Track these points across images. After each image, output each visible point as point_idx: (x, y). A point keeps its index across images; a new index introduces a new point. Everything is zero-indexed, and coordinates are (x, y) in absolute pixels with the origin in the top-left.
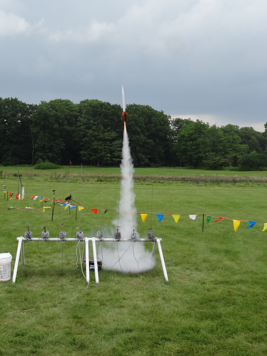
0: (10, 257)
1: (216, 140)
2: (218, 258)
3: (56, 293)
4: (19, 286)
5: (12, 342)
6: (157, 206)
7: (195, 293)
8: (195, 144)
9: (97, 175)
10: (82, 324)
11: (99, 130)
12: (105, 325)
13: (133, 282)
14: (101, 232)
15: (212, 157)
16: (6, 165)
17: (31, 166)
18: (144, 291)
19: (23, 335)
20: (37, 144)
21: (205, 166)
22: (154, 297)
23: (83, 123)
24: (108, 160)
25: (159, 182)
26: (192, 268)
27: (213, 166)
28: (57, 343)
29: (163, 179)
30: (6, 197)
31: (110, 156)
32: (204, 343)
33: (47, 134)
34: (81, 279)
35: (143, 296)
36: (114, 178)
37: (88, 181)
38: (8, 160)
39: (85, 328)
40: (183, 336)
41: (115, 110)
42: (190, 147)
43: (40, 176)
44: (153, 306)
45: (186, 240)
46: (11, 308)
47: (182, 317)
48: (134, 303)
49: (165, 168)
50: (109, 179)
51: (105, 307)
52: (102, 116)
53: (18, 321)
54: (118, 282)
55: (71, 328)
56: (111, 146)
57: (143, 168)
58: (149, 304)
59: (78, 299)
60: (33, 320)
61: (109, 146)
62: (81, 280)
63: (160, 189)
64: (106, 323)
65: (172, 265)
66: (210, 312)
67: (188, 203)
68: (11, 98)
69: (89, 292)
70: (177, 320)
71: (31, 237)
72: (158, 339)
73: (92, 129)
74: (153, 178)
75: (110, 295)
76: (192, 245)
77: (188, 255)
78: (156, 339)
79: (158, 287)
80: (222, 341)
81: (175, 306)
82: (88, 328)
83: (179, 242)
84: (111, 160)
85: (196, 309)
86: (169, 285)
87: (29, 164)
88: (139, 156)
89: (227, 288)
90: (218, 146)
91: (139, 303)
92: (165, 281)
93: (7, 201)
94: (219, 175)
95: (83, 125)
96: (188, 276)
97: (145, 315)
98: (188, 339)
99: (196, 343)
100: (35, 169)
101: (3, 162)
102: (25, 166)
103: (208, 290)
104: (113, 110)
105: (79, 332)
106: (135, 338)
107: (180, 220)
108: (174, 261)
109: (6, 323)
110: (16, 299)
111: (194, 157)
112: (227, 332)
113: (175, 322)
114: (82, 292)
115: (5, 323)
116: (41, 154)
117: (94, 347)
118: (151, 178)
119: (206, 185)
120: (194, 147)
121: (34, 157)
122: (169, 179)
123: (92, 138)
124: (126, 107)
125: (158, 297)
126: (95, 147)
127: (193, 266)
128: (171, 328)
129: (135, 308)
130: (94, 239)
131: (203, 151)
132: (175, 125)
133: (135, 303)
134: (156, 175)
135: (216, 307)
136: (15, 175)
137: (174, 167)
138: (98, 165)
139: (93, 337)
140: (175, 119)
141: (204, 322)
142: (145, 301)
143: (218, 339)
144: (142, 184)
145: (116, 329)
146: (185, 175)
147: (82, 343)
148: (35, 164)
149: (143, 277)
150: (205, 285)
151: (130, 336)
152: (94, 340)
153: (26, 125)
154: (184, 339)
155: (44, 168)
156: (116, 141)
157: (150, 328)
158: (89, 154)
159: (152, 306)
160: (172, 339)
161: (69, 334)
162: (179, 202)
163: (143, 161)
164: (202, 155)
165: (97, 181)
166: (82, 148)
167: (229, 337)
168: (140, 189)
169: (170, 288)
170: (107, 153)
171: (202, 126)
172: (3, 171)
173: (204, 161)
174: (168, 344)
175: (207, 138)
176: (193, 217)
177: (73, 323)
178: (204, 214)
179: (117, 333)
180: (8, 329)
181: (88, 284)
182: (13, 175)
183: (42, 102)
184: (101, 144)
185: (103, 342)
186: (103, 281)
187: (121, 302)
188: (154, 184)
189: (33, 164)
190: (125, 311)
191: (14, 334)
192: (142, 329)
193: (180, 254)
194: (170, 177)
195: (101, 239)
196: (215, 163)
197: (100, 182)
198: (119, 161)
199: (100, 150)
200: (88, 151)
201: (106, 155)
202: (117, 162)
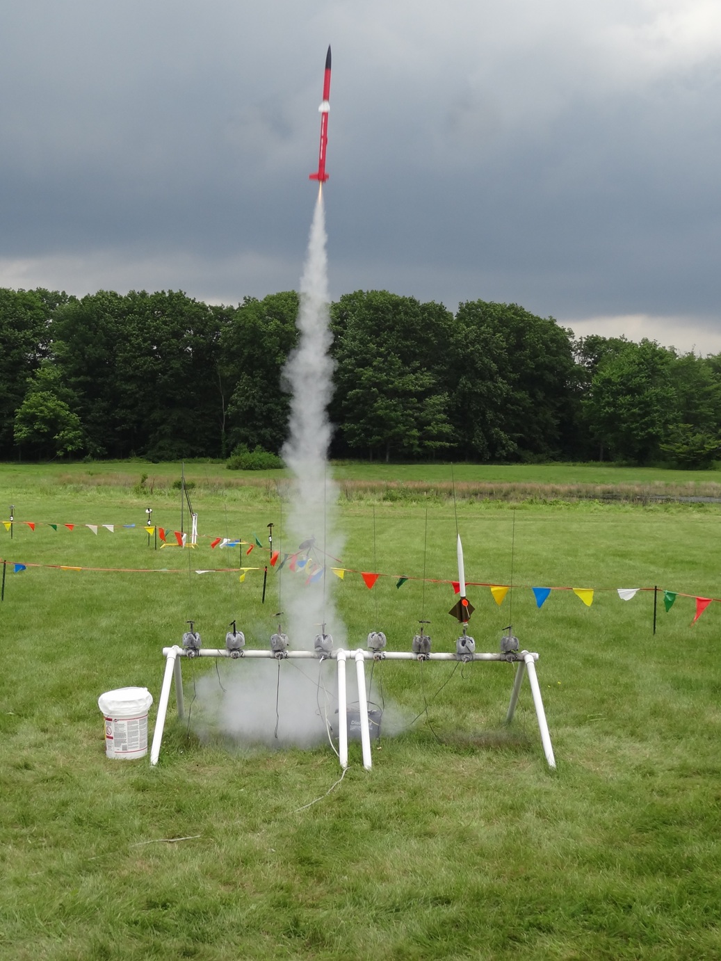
0: (147, 698)
1: (693, 390)
2: (693, 705)
3: (259, 794)
4: (169, 773)
5: (136, 923)
6: (536, 565)
7: (626, 800)
8: (640, 403)
9: (383, 483)
10: (320, 879)
11: (391, 368)
12: (381, 884)
13: (463, 767)
14: (380, 635)
15: (684, 434)
16: (156, 459)
17: (219, 463)
18: (490, 792)
19: (164, 906)
20: (233, 405)
21: (664, 460)
22: (515, 810)
23: (348, 351)
24: (412, 445)
25: (545, 502)
26: (619, 731)
27: (686, 458)
28: (250, 928)
29: (556, 493)
30: (152, 540)
31: (418, 434)
32: (642, 940)
33: (259, 379)
34: (327, 757)
35: (486, 807)
36: (427, 490)
37: (361, 498)
38: (161, 448)
39: (328, 893)
40: (586, 921)
41: (429, 315)
42: (625, 409)
43: (240, 488)
44: (509, 833)
45: (609, 655)
46: (142, 831)
47: (587, 867)
48: (461, 825)
49: (561, 464)
50: (414, 495)
51: (383, 834)
52: (398, 331)
53: (157, 867)
54: (421, 767)
55: (289, 890)
56: (421, 410)
57: (502, 466)
58: (499, 828)
59: (315, 811)
60: (194, 865)
61: (416, 408)
62: (325, 761)
63: (545, 520)
64: (383, 879)
65: (566, 724)
66: (663, 855)
67: (618, 555)
68: (170, 292)
69: (345, 793)
70: (574, 875)
71: (198, 647)
72: (520, 925)
73: (371, 365)
74: (529, 491)
75: (398, 803)
76: (625, 669)
77: (611, 696)
78: (514, 926)
79: (528, 783)
80: (693, 937)
81: (570, 835)
82: (336, 890)
83: (590, 662)
84: (420, 446)
85: (625, 844)
86: (558, 777)
87: (213, 456)
88: (493, 434)
89: (713, 788)
90: (701, 407)
91: (475, 824)
92: (548, 769)
93: (154, 552)
94: (703, 483)
95: (350, 357)
96: (610, 752)
97: (487, 858)
98: (600, 928)
99: (620, 939)
100: (227, 468)
101: (149, 452)
102: (203, 462)
103: (662, 793)
104: (426, 315)
105: (310, 902)
106: (456, 923)
107: (596, 602)
108: (574, 712)
109: (125, 873)
110: (156, 807)
111: (637, 435)
112: (706, 910)
113: (567, 881)
114: (327, 791)
115: (123, 873)
116: (243, 431)
117: (348, 944)
118: (524, 492)
119: (666, 510)
120: (636, 410)
121: (227, 438)
122: (571, 493)
123: (374, 389)
124: (460, 308)
125: (526, 811)
126: (380, 412)
127: (625, 726)
128: (555, 897)
129: (463, 837)
130: (361, 654)
131: (660, 421)
132: (585, 354)
133: (462, 823)
134: (537, 485)
135: (679, 840)
136: (178, 485)
137: (584, 462)
138: (387, 457)
139: (346, 916)
140: (585, 338)
141: (645, 881)
142: (489, 820)
143: (682, 931)
144: (500, 507)
145: (409, 896)
146: (613, 483)
147: (315, 933)
148: (228, 455)
149: (490, 754)
150: (652, 779)
151: (443, 917)
152: (350, 924)
153: (206, 357)
154: (590, 929)
155: (251, 466)
156: (434, 397)
157: (498, 896)
158: (365, 430)
159: (508, 835)
160: (556, 926)
161: (285, 905)
162: (593, 555)
163: (504, 449)
164: (658, 432)
165: (385, 499)
166: (347, 415)
167: (713, 925)
168: (494, 519)
169: (559, 785)
170: (412, 428)
171: (657, 355)
172: (148, 476)
173: (664, 447)
174: (543, 942)
175: (671, 387)
176: (627, 594)
177: (298, 878)
178: (656, 587)
179: (409, 907)
180: (130, 889)
181: (344, 772)
182: (172, 483)
183: (247, 300)
184: (395, 405)
185: (373, 932)
186: (383, 762)
187: (425, 823)
188: (528, 506)
189: (222, 458)
190: (437, 846)
191: (142, 903)
192: (477, 897)
193: (590, 692)
194: (573, 488)
195: (379, 654)
196: (691, 452)
197: (392, 503)
198: (441, 446)
199: (392, 419)
200: (361, 424)
201: (408, 433)
202: (436, 449)
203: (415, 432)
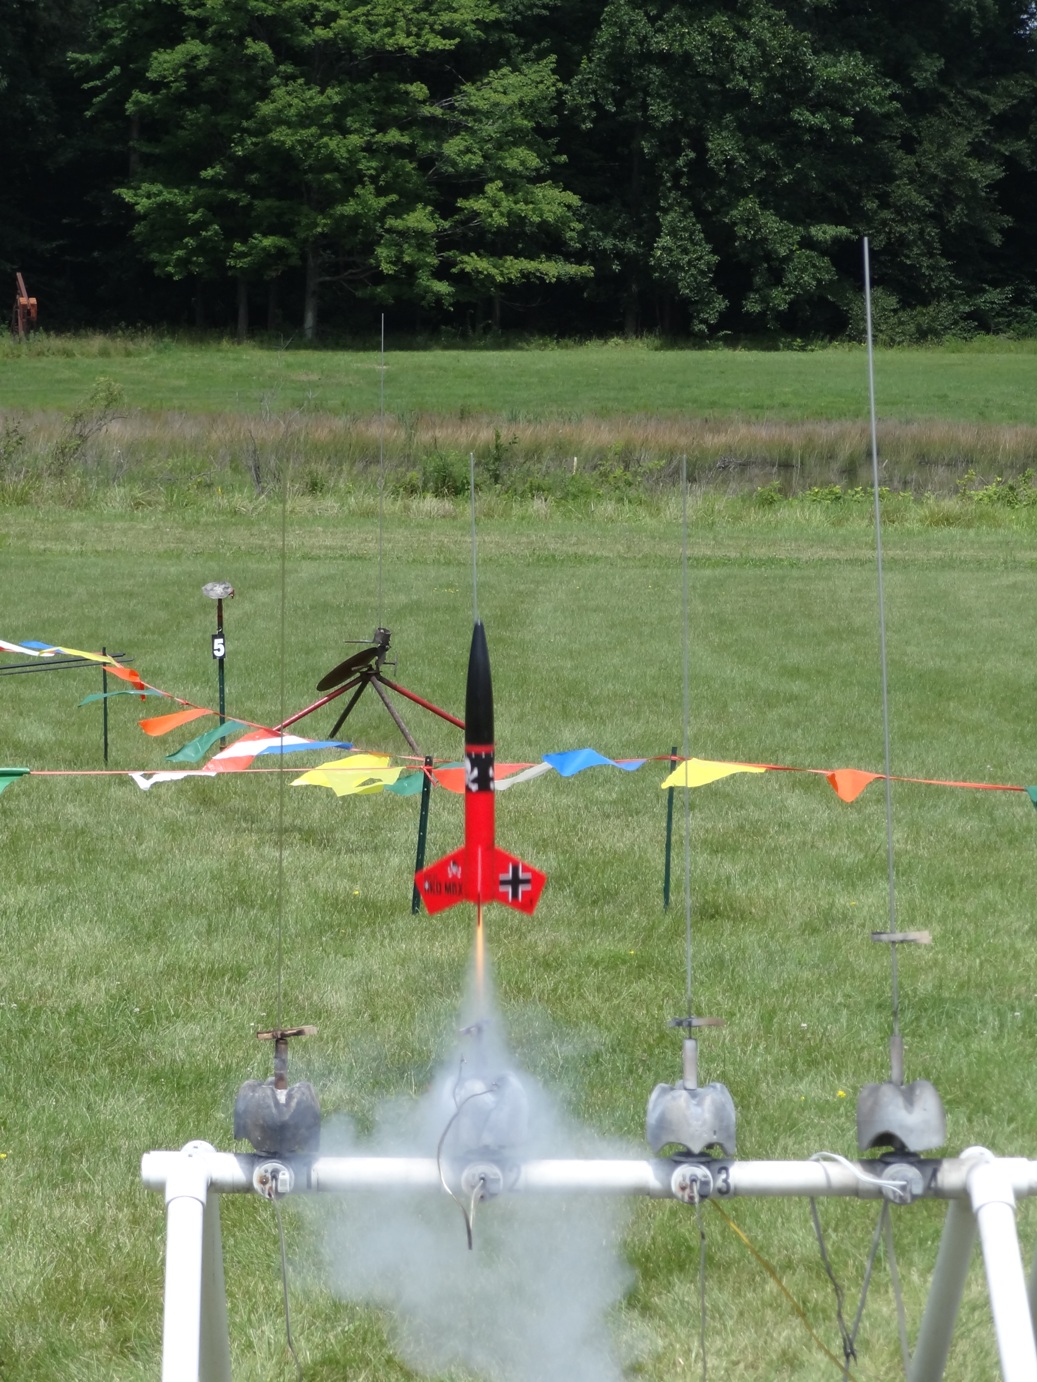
24: (413, 270)
31: (430, 226)
49: (1013, 345)
61: (424, 123)
84: (445, 272)
88: (736, 224)
123: (257, 47)
126: (281, 136)
138: (310, 319)
158: (221, 210)
170: (408, 201)
184: (341, 110)
198: (525, 275)
199: (330, 163)
200: (203, 183)
201: (391, 222)
202: (507, 287)
203: (420, 219)
